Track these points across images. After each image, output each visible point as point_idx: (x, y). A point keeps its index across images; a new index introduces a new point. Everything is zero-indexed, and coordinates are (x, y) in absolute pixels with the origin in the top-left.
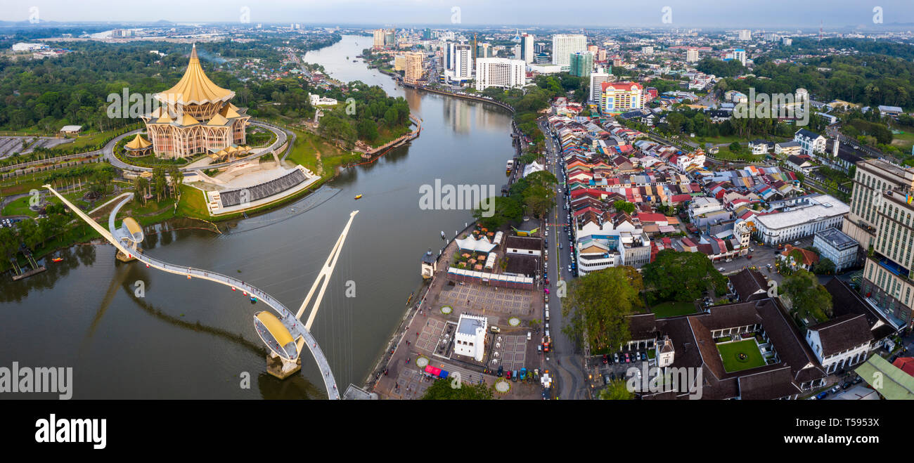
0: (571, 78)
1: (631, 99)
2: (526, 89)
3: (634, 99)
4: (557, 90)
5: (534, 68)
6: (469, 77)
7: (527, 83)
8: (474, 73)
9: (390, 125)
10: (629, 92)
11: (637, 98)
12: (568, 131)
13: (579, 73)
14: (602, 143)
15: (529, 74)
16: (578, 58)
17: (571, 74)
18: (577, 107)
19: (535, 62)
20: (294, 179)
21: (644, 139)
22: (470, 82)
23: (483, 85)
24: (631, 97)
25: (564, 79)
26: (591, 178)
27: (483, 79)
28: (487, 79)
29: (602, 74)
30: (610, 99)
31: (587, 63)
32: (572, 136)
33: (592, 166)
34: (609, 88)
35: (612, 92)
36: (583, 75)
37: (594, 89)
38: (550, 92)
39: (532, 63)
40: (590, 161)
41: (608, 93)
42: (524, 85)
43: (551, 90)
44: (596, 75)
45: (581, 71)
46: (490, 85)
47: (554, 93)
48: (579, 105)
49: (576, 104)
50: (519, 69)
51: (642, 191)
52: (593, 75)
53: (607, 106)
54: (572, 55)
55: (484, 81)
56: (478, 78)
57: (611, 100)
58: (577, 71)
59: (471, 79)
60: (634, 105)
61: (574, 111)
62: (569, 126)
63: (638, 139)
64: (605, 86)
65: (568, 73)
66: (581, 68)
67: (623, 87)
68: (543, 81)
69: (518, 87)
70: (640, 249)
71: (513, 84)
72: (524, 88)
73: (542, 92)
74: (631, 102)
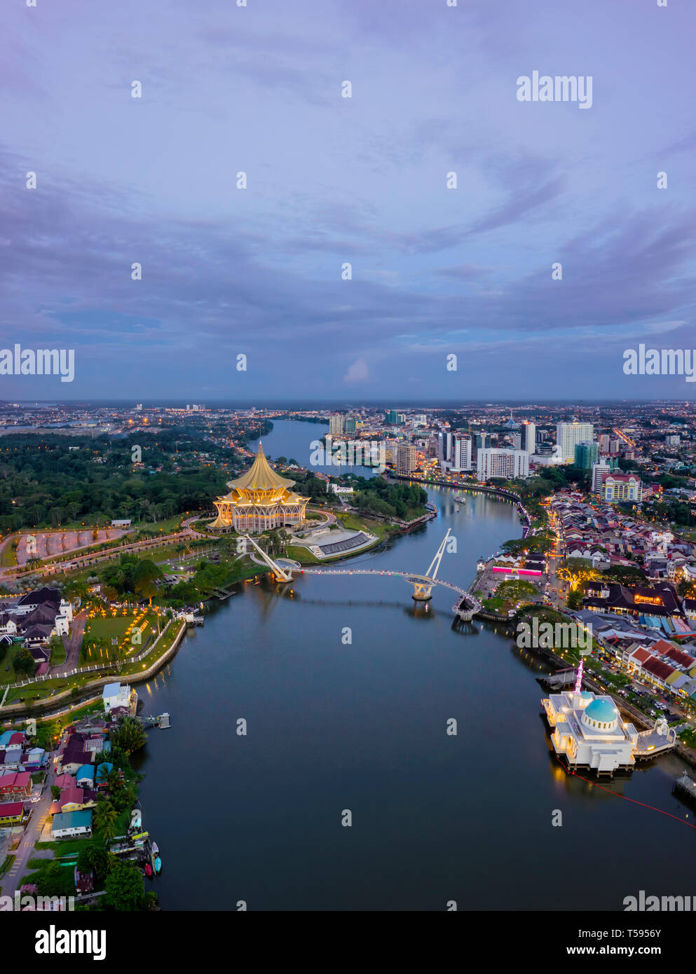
0: (574, 469)
1: (629, 491)
2: (530, 480)
3: (632, 491)
4: (560, 481)
5: (537, 459)
6: (469, 468)
7: (530, 475)
8: (474, 465)
9: (414, 506)
10: (627, 484)
11: (635, 490)
12: (568, 511)
13: (583, 465)
14: (595, 521)
15: (531, 466)
16: (582, 449)
17: (576, 466)
18: (579, 496)
19: (536, 453)
20: (361, 539)
21: (630, 520)
22: (470, 473)
23: (484, 476)
24: (629, 488)
25: (568, 471)
26: (582, 538)
27: (484, 470)
28: (489, 470)
29: (602, 466)
30: (608, 489)
31: (592, 455)
32: (571, 514)
33: (583, 532)
34: (608, 478)
35: (611, 483)
36: (587, 467)
37: (596, 480)
38: (553, 483)
39: (533, 454)
40: (583, 530)
41: (607, 484)
42: (527, 476)
43: (555, 481)
44: (598, 466)
45: (586, 464)
46: (492, 476)
47: (557, 484)
48: (581, 495)
49: (577, 494)
50: (522, 459)
51: (617, 546)
52: (595, 467)
53: (606, 497)
54: (576, 445)
55: (486, 472)
56: (479, 468)
57: (610, 490)
58: (581, 462)
59: (472, 470)
60: (631, 496)
61: (575, 499)
62: (569, 509)
63: (625, 520)
64: (604, 477)
65: (572, 465)
66: (586, 460)
67: (622, 478)
68: (547, 473)
69: (521, 478)
70: (604, 564)
71: (516, 475)
72: (528, 478)
73: (546, 482)
74: (629, 493)
